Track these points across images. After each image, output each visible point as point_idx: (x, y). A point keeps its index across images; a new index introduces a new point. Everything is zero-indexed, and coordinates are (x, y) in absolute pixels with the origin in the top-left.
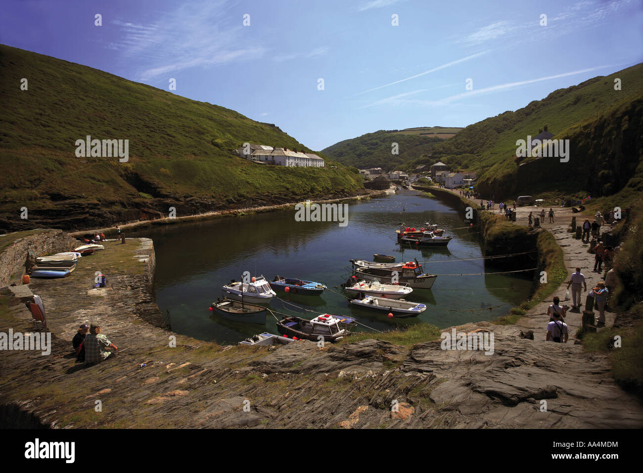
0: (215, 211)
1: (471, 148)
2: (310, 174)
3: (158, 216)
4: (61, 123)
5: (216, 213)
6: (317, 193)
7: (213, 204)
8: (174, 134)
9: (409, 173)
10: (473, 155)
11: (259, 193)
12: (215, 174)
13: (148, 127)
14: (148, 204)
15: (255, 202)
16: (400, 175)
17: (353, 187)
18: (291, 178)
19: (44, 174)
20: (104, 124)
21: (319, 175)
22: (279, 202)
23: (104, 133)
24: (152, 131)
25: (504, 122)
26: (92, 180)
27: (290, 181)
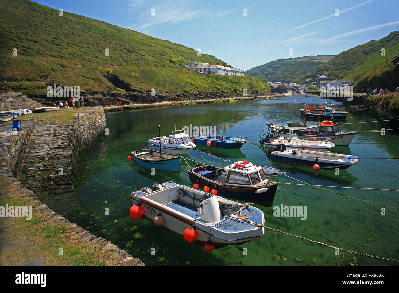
0: (168, 101)
1: (345, 66)
2: (234, 80)
3: (128, 103)
4: (68, 44)
5: (168, 103)
6: (239, 92)
7: (166, 97)
8: (144, 54)
9: (301, 84)
10: (347, 70)
11: (199, 91)
12: (169, 78)
13: (127, 50)
14: (121, 95)
15: (196, 97)
16: (294, 86)
17: (263, 90)
18: (221, 82)
19: (50, 72)
20: (98, 46)
21: (240, 81)
22: (212, 97)
23: (96, 51)
24: (129, 52)
25: (370, 47)
26: (83, 78)
27: (220, 84)
